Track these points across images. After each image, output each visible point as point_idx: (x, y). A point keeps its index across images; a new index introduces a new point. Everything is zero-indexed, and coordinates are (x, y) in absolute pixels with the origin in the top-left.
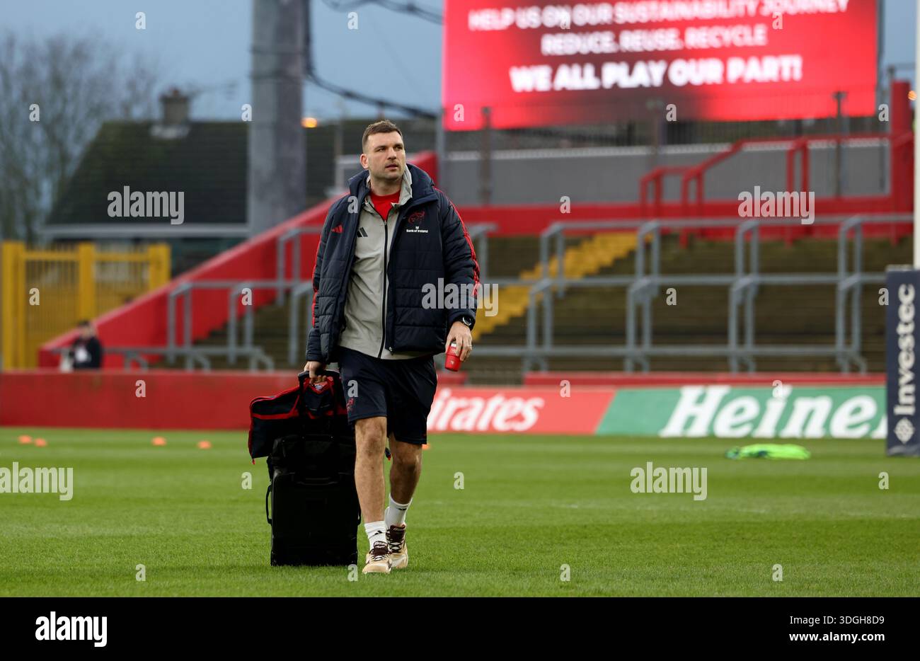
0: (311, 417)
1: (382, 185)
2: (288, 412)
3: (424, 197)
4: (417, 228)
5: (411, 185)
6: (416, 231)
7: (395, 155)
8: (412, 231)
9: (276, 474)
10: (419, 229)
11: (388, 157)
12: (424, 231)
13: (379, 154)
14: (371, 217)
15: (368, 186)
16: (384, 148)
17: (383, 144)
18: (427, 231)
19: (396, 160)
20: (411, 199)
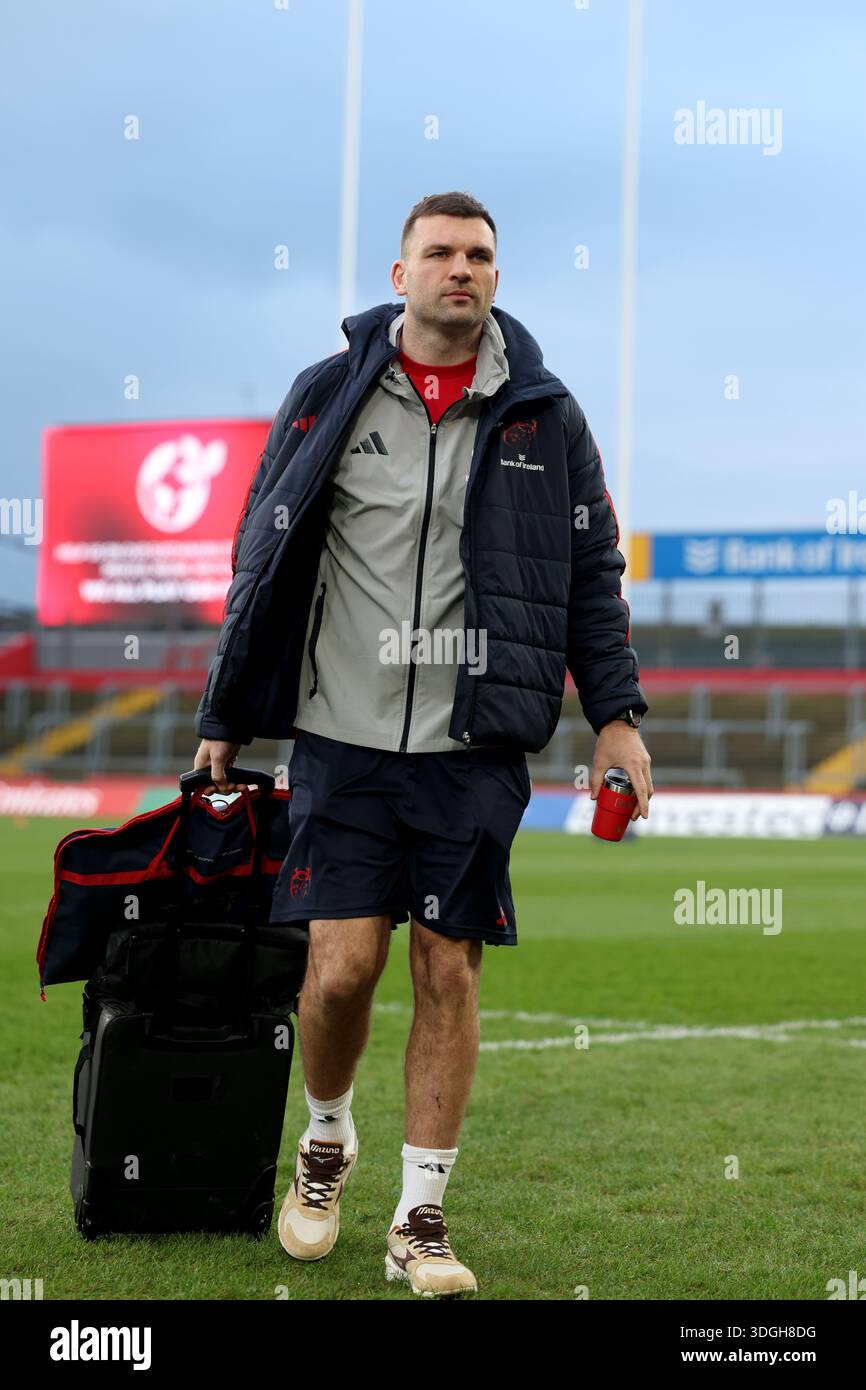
0: (199, 879)
1: (432, 337)
2: (145, 867)
3: (537, 384)
4: (522, 457)
5: (505, 351)
6: (519, 465)
7: (469, 272)
8: (512, 464)
9: (106, 1018)
10: (527, 462)
11: (451, 274)
12: (535, 468)
13: (432, 263)
14: (397, 405)
15: (393, 339)
16: (443, 252)
17: (444, 242)
18: (542, 468)
19: (472, 285)
20: (507, 381)
